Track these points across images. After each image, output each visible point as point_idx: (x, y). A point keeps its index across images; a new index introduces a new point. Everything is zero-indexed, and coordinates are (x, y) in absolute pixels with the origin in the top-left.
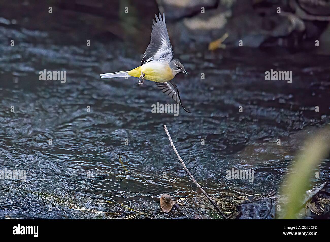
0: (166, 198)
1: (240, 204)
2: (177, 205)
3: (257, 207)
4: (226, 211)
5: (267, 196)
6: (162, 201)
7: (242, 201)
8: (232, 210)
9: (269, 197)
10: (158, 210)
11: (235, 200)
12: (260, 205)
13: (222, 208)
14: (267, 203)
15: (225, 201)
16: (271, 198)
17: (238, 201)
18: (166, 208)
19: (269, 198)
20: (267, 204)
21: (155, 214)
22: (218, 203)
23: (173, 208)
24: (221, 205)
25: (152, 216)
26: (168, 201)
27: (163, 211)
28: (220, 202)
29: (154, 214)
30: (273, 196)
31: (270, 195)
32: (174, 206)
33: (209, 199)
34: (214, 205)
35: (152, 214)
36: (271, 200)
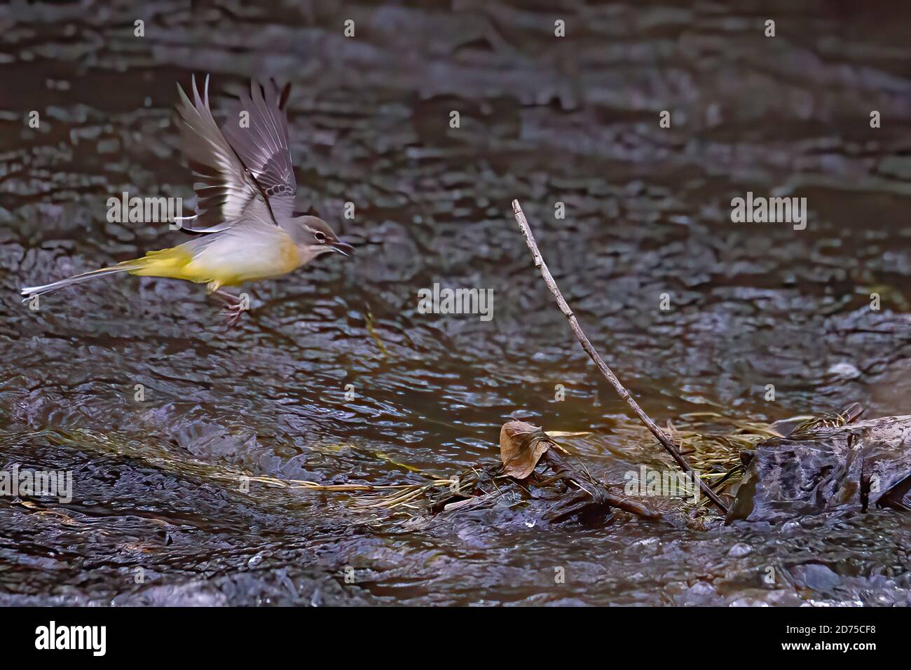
0: (517, 433)
1: (751, 446)
2: (552, 454)
3: (804, 457)
4: (708, 469)
5: (835, 421)
6: (505, 444)
7: (757, 437)
8: (728, 465)
9: (841, 424)
10: (493, 470)
11: (735, 436)
12: (815, 451)
13: (695, 461)
14: (835, 442)
15: (704, 438)
16: (848, 427)
17: (747, 438)
18: (517, 464)
19: (844, 428)
20: (838, 448)
21: (483, 483)
22: (684, 444)
23: (540, 462)
24: (693, 451)
25: (473, 490)
26: (523, 443)
27: (510, 474)
28: (688, 441)
29: (478, 484)
30: (853, 421)
31: (845, 416)
32: (544, 457)
33: (654, 433)
34: (671, 453)
35: (475, 485)
36: (848, 435)
